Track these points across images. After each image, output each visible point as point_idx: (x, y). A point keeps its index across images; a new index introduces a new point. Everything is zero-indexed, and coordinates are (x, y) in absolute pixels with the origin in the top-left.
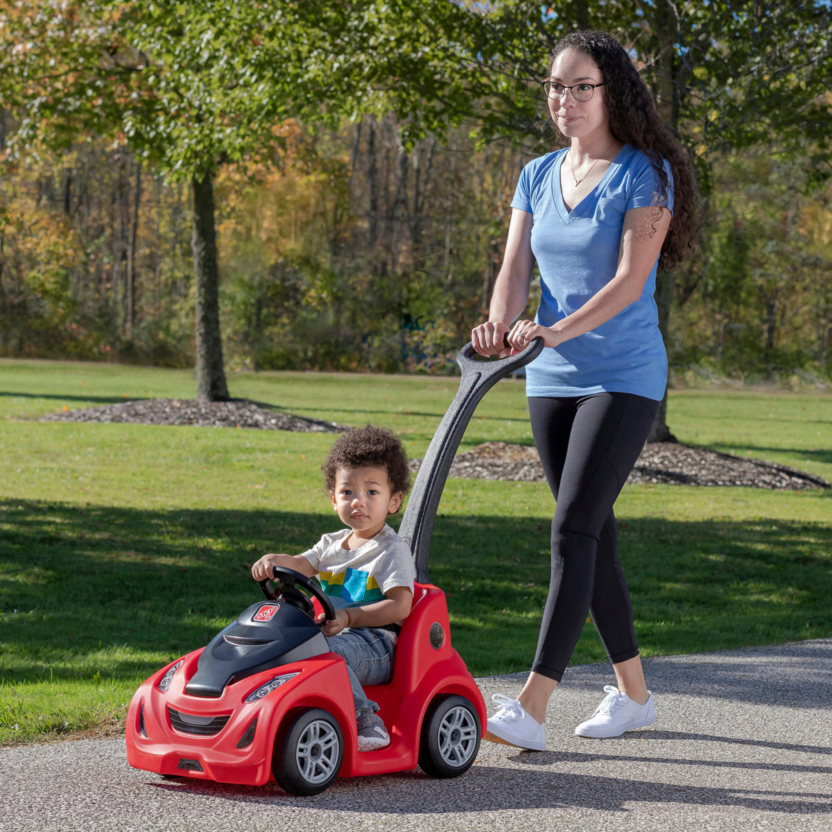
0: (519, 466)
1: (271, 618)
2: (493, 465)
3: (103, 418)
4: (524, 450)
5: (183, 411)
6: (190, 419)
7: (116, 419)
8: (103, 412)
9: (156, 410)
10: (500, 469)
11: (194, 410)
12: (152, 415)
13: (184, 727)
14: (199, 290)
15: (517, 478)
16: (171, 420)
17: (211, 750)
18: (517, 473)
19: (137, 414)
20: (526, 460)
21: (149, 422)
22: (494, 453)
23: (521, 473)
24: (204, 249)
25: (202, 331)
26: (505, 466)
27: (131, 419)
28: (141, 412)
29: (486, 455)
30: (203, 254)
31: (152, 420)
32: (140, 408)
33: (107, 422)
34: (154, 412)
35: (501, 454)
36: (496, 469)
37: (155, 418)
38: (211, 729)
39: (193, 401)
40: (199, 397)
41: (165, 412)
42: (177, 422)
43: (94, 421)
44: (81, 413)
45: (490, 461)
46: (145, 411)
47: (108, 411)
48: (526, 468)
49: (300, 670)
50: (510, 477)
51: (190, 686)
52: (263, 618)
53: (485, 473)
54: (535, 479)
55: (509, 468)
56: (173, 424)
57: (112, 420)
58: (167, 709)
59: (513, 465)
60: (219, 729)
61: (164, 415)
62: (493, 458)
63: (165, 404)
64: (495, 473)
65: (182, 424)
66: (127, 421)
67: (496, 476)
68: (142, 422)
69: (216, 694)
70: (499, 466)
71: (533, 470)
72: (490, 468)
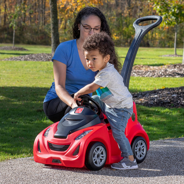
0: (147, 72)
1: (81, 112)
2: (138, 72)
3: (22, 59)
4: (149, 67)
5: (47, 57)
6: (49, 59)
7: (26, 60)
8: (22, 58)
9: (38, 57)
10: (141, 73)
11: (50, 56)
12: (37, 58)
13: (54, 149)
14: (52, 19)
15: (146, 76)
16: (43, 60)
17: (64, 156)
18: (146, 74)
19: (32, 58)
20: (149, 70)
21: (36, 60)
22: (139, 68)
23: (147, 74)
24: (53, 6)
25: (53, 32)
26: (142, 72)
27: (30, 60)
28: (34, 57)
29: (137, 69)
30: (53, 8)
31: (37, 60)
32: (34, 56)
33: (23, 61)
34: (38, 58)
35: (142, 68)
36: (139, 73)
37: (38, 59)
38: (63, 149)
39: (50, 54)
40: (52, 53)
41: (41, 57)
42: (45, 60)
43: (19, 61)
44: (15, 58)
45: (138, 71)
46: (35, 57)
47: (23, 57)
48: (149, 73)
49: (93, 129)
50: (143, 76)
51: (56, 135)
52: (79, 112)
53: (135, 75)
54: (151, 76)
55: (143, 73)
56: (43, 61)
57: (25, 60)
58: (48, 142)
59: (145, 72)
60: (66, 149)
61: (41, 58)
62: (139, 70)
63: (41, 55)
64: (139, 74)
65: (46, 61)
66: (29, 60)
67: (139, 76)
68: (34, 60)
69: (65, 137)
70: (140, 72)
71: (151, 74)
72: (137, 73)
